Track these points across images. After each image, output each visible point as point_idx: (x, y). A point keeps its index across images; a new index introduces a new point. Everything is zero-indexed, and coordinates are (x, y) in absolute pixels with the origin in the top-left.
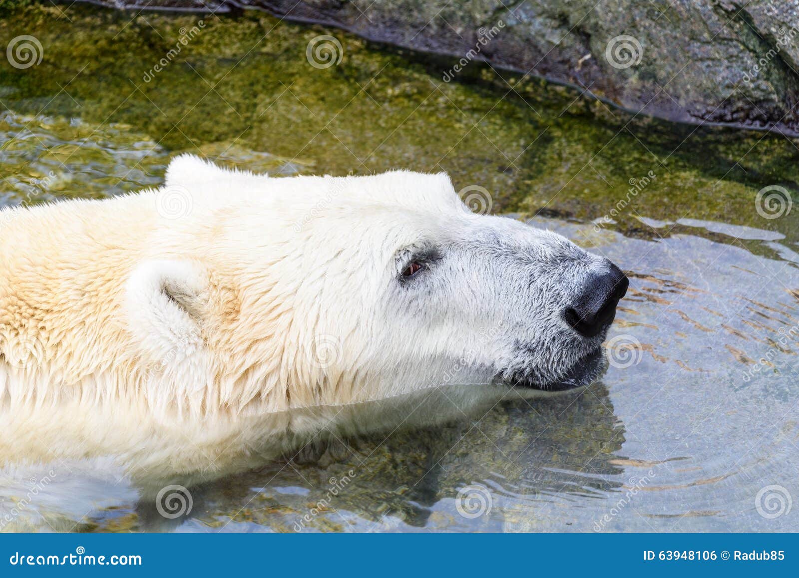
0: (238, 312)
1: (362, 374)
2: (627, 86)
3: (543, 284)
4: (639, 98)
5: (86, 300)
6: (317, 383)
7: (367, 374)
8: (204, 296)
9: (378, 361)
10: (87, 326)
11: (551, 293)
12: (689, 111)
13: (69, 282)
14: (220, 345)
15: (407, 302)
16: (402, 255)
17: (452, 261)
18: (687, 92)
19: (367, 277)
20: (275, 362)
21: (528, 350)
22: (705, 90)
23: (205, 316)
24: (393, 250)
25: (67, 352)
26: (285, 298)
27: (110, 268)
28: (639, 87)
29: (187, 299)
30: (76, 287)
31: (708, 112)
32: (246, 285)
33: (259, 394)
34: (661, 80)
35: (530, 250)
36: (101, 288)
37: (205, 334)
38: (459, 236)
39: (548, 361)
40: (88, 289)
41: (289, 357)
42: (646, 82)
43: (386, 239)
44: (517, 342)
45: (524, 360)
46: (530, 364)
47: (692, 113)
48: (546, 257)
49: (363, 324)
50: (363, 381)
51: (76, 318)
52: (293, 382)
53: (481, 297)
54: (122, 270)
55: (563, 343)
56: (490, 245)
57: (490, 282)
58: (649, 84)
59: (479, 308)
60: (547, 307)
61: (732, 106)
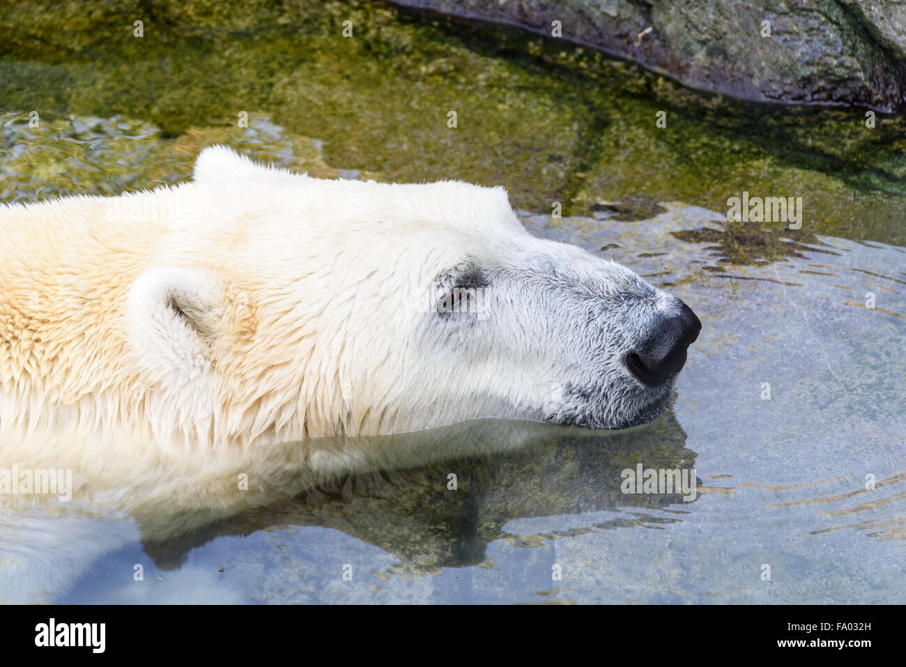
0: (254, 332)
1: (391, 411)
2: (693, 63)
3: (604, 323)
4: (708, 76)
5: (86, 308)
6: (340, 418)
7: (397, 412)
8: (217, 311)
9: (410, 397)
10: (86, 339)
11: (612, 334)
12: (764, 92)
13: (67, 289)
14: (230, 369)
15: (446, 335)
16: (443, 281)
17: (499, 290)
18: (762, 70)
19: (401, 304)
20: (292, 392)
21: (582, 395)
22: (781, 68)
23: (217, 334)
24: (433, 274)
25: (65, 367)
26: (308, 320)
27: (116, 273)
28: (707, 65)
29: (198, 314)
30: (75, 294)
31: (785, 93)
32: (265, 302)
33: (273, 426)
34: (732, 56)
35: (590, 284)
36: (104, 296)
37: (214, 355)
38: (509, 262)
39: (603, 410)
40: (89, 296)
41: (309, 387)
42: (715, 58)
43: (426, 261)
44: (570, 385)
45: (576, 406)
46: (583, 411)
47: (767, 94)
48: (608, 293)
49: (394, 357)
50: (393, 419)
51: (75, 329)
52: (313, 416)
53: (531, 333)
54: (129, 276)
55: (622, 391)
56: (545, 276)
57: (542, 318)
58: (718, 61)
59: (528, 345)
60: (606, 350)
61: (812, 85)
